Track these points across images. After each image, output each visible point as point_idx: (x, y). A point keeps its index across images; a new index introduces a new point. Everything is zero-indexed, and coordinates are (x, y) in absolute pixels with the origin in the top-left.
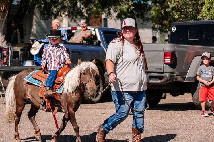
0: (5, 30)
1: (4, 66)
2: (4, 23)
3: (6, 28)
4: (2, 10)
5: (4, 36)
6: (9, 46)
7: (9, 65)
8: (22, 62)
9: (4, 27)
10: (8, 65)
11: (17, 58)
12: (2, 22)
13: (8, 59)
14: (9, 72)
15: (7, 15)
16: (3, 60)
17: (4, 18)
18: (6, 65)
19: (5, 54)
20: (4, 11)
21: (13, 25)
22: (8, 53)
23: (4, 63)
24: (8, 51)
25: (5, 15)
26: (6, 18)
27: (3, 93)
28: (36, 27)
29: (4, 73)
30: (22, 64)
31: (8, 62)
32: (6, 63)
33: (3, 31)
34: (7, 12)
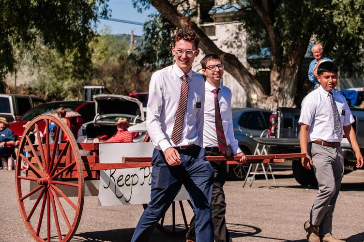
0: (294, 91)
1: (272, 138)
2: (293, 82)
3: (296, 89)
4: (291, 65)
5: (293, 99)
6: (279, 112)
7: (278, 137)
8: (296, 134)
9: (294, 87)
10: (276, 137)
11: (290, 128)
12: (291, 80)
13: (277, 129)
14: (276, 146)
15: (297, 71)
16: (270, 130)
17: (293, 74)
18: (274, 137)
19: (273, 122)
20: (294, 66)
21: (306, 85)
22: (277, 120)
23: (272, 134)
24: (277, 118)
25: (294, 71)
26: (296, 76)
27: (269, 173)
28: (341, 87)
29: (271, 147)
30: (296, 136)
31: (277, 133)
32: (275, 134)
33: (292, 93)
34: (298, 67)
